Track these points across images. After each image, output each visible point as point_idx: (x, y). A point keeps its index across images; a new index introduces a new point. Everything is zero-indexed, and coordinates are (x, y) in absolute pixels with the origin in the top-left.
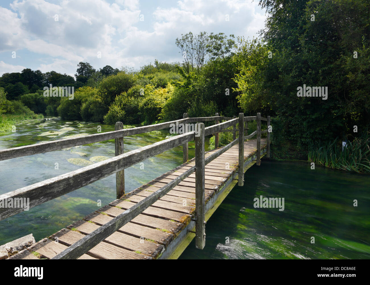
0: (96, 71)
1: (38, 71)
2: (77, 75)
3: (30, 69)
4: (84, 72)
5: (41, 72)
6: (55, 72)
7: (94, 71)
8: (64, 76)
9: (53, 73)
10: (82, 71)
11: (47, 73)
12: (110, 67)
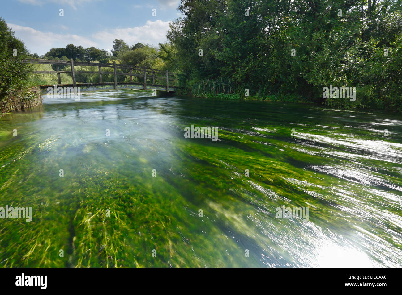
0: (130, 47)
1: (80, 47)
2: (113, 51)
3: (73, 45)
4: (119, 48)
5: (82, 48)
6: (94, 48)
7: (128, 47)
8: (101, 51)
9: (93, 49)
10: (117, 48)
11: (88, 49)
12: (141, 44)
